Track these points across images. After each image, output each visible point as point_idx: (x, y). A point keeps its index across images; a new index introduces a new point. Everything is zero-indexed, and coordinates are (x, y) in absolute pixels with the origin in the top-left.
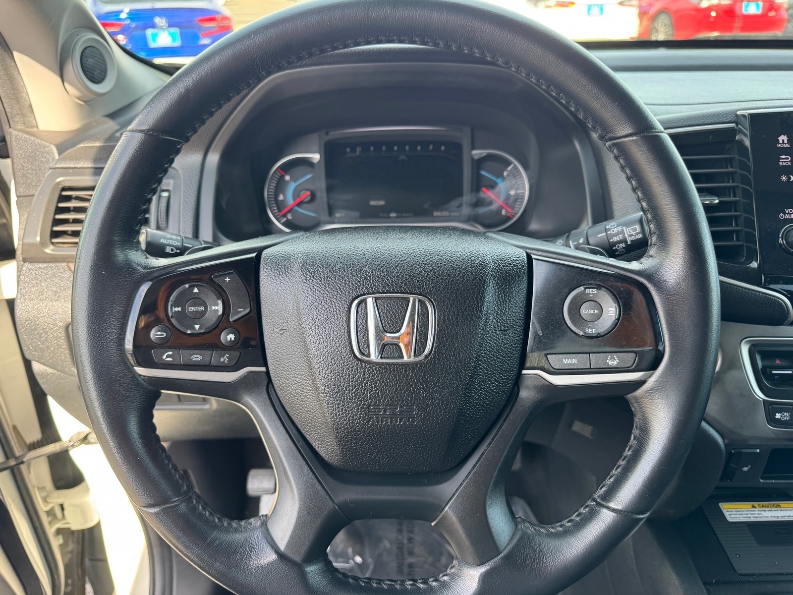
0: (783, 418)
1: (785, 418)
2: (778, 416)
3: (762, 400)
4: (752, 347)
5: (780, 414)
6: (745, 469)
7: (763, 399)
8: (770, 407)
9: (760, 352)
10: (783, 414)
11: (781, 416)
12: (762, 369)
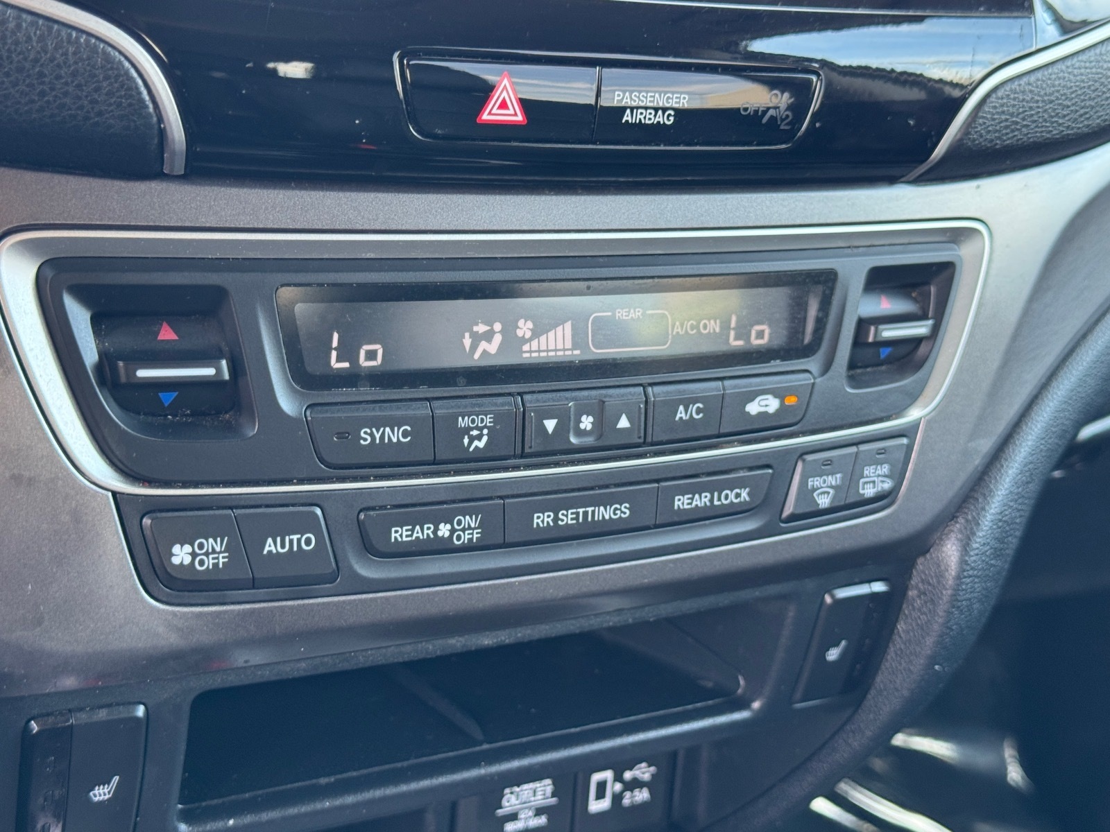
0: (202, 563)
1: (209, 562)
2: (181, 555)
3: (110, 494)
4: (49, 273)
5: (188, 548)
6: (101, 794)
7: (114, 494)
8: (147, 521)
9: (84, 295)
10: (201, 546)
11: (194, 555)
12: (99, 368)
